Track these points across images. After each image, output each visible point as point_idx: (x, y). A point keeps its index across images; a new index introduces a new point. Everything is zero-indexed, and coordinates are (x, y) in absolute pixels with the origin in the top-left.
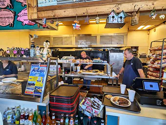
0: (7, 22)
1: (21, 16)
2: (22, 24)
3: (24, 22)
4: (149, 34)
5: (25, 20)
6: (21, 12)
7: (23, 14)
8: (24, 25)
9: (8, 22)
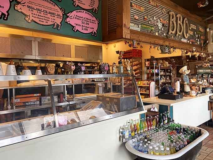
0: (50, 20)
1: (72, 17)
2: (73, 29)
3: (75, 27)
4: (107, 49)
5: (77, 25)
6: (72, 12)
7: (75, 16)
8: (75, 31)
9: (52, 20)
